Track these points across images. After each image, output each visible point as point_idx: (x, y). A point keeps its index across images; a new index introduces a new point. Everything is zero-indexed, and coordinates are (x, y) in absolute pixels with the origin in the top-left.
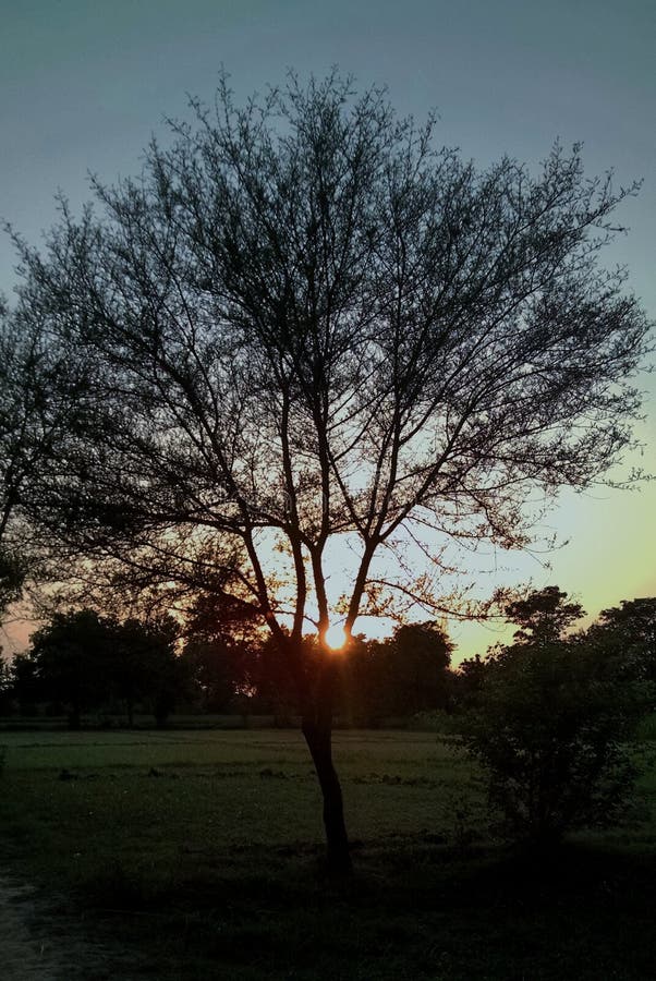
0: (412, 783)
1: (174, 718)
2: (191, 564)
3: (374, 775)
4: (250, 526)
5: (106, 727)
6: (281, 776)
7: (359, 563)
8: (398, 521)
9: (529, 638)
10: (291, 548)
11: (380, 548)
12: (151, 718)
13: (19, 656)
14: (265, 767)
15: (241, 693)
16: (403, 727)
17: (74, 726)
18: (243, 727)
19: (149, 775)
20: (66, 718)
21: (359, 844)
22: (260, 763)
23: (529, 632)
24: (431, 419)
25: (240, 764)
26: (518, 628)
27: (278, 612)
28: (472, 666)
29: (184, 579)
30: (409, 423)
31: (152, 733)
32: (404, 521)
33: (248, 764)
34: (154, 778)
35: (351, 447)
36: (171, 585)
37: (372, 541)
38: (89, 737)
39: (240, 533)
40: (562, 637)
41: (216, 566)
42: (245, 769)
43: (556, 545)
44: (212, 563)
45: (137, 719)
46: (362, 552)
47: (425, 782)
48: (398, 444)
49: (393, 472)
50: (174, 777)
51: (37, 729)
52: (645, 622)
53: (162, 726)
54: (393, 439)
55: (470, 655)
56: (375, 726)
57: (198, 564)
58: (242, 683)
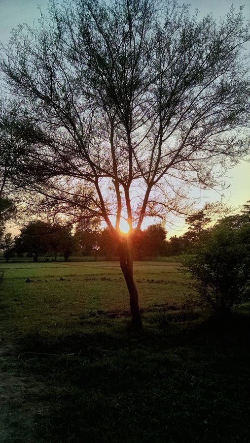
0: (158, 282)
1: (70, 258)
2: (72, 196)
3: (144, 279)
4: (97, 177)
5: (47, 261)
6: (109, 280)
7: (145, 193)
8: (162, 175)
9: (193, 229)
10: (115, 188)
11: (153, 187)
12: (63, 258)
13: (16, 237)
14: (103, 277)
15: (95, 249)
16: (151, 260)
17: (36, 261)
18: (95, 261)
19: (60, 280)
20: (33, 258)
21: (142, 311)
22: (101, 274)
23: (193, 227)
24: (175, 131)
25: (94, 275)
26: (189, 226)
27: (110, 215)
28: (174, 239)
29: (69, 202)
30: (166, 132)
31: (63, 263)
32: (164, 175)
33: (97, 275)
34: (62, 281)
35: (142, 141)
36: (65, 205)
37: (151, 184)
38: (40, 265)
39: (92, 181)
40: (204, 229)
41: (83, 197)
42: (96, 277)
43: (225, 187)
44: (82, 195)
45: (58, 258)
46: (146, 189)
47: (163, 281)
48: (161, 142)
49: (160, 153)
50: (69, 280)
51: (23, 262)
52: (232, 224)
53: (67, 260)
54: (159, 139)
55: (173, 235)
56: (141, 260)
57: (76, 196)
58: (95, 245)
